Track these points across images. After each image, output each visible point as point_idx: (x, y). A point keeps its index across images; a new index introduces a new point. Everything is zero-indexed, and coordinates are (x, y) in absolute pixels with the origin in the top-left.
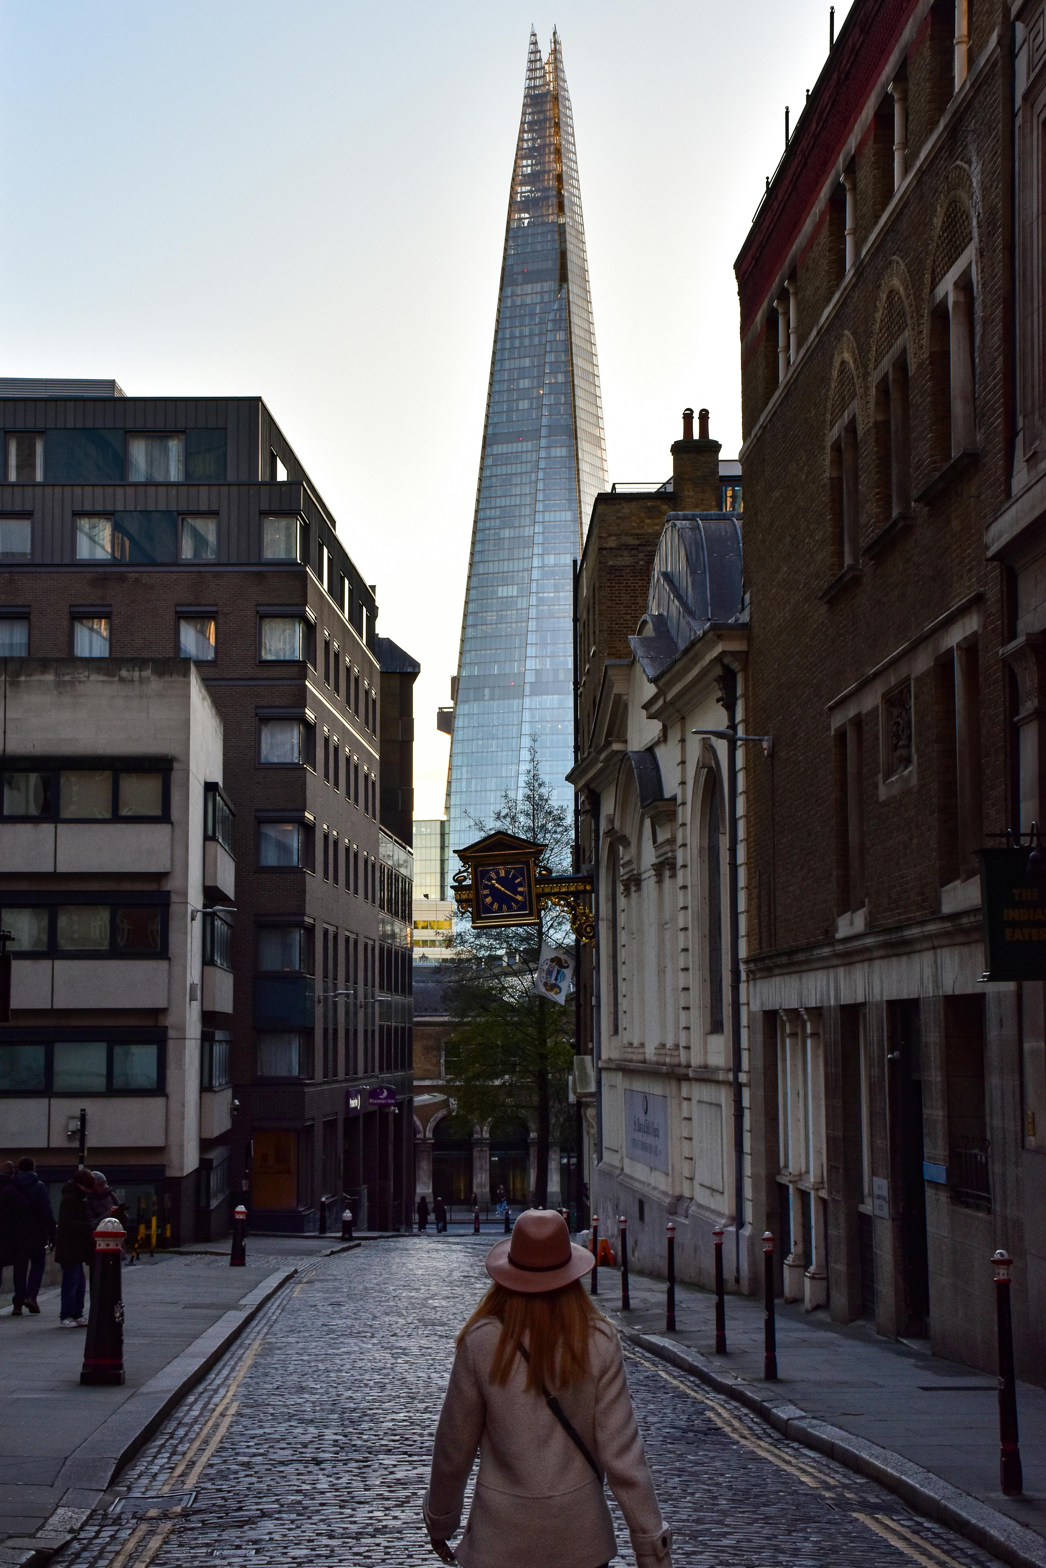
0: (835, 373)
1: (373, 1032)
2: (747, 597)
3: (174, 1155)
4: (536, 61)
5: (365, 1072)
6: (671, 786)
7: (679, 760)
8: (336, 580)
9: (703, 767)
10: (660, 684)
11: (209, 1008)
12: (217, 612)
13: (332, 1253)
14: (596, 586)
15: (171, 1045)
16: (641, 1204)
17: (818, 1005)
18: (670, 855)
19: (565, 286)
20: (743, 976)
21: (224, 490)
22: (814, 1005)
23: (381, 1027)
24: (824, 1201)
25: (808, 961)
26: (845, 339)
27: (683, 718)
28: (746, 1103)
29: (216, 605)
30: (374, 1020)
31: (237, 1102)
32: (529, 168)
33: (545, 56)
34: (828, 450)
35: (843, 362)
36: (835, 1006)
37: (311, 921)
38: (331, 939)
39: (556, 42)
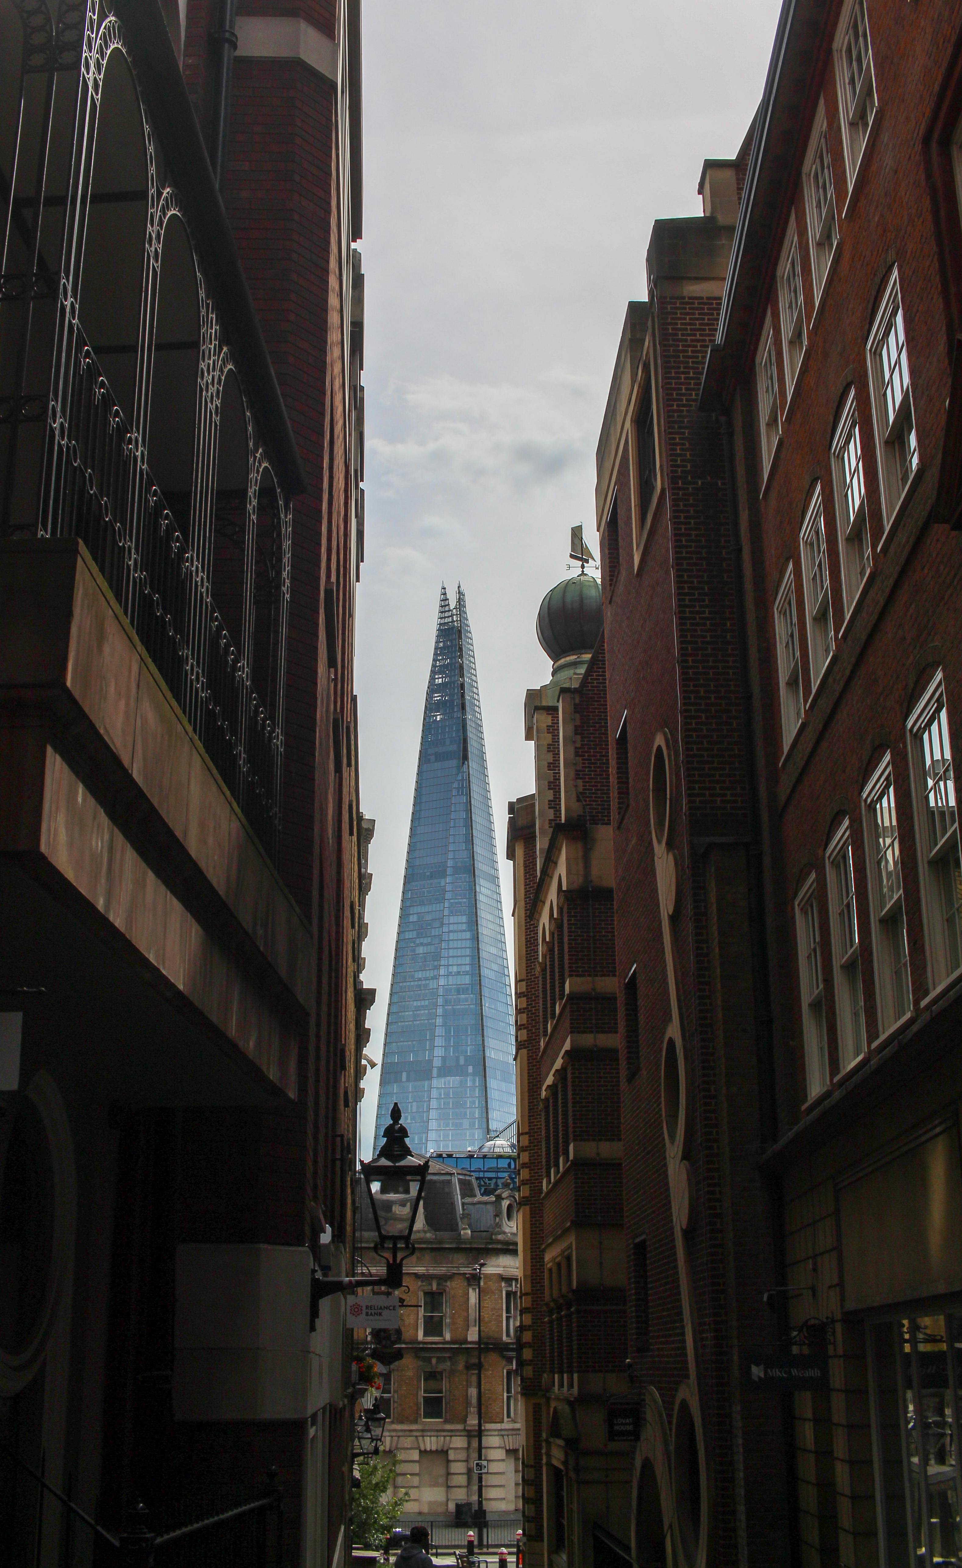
4: (445, 606)
19: (466, 762)
32: (440, 680)
33: (453, 604)
39: (460, 593)
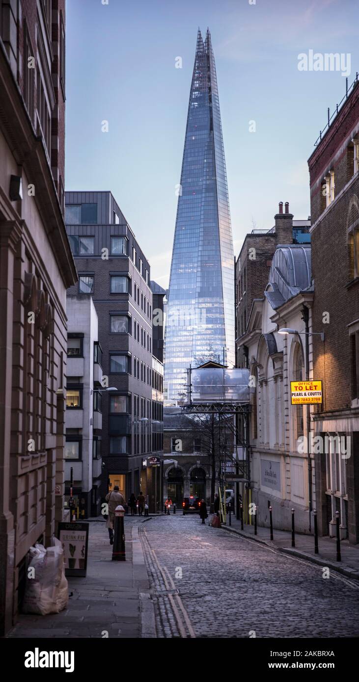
0: (350, 208)
1: (150, 435)
2: (313, 282)
3: (85, 484)
4: (200, 42)
5: (148, 451)
6: (280, 347)
7: (284, 338)
8: (138, 260)
9: (295, 342)
10: (278, 310)
11: (95, 428)
12: (94, 274)
13: (144, 521)
14: (246, 268)
15: (84, 442)
16: (269, 502)
17: (344, 431)
18: (280, 373)
19: (212, 132)
20: (312, 419)
21: (97, 227)
22: (342, 431)
23: (153, 434)
24: (345, 501)
25: (340, 415)
26: (354, 197)
27: (286, 323)
28: (313, 465)
29: (94, 272)
30: (150, 432)
31: (104, 463)
32: (198, 85)
33: (204, 40)
34: (347, 234)
35: (353, 205)
36: (351, 432)
37: (130, 393)
38: (137, 400)
39: (208, 34)
